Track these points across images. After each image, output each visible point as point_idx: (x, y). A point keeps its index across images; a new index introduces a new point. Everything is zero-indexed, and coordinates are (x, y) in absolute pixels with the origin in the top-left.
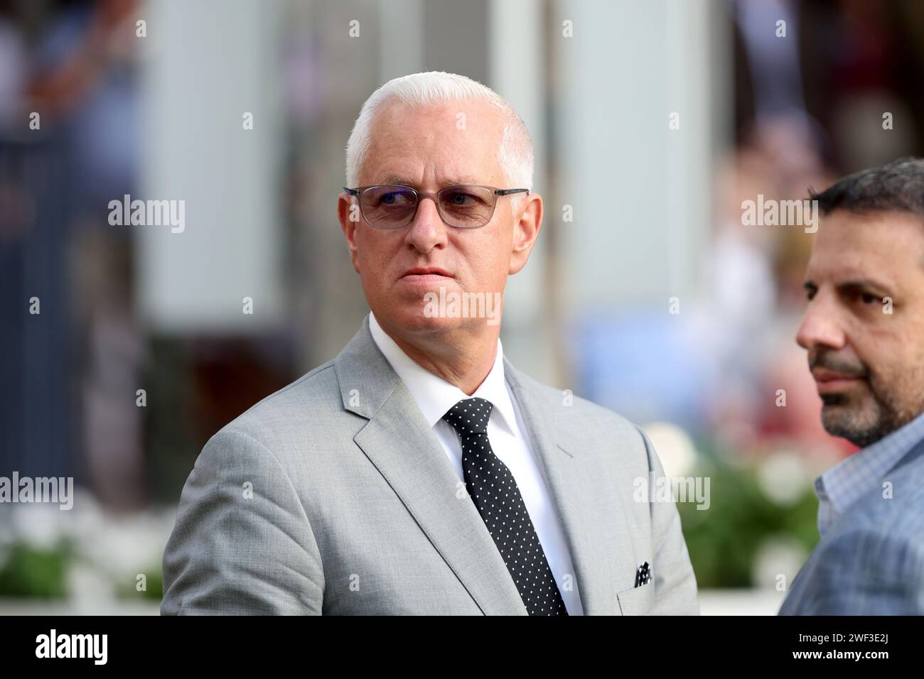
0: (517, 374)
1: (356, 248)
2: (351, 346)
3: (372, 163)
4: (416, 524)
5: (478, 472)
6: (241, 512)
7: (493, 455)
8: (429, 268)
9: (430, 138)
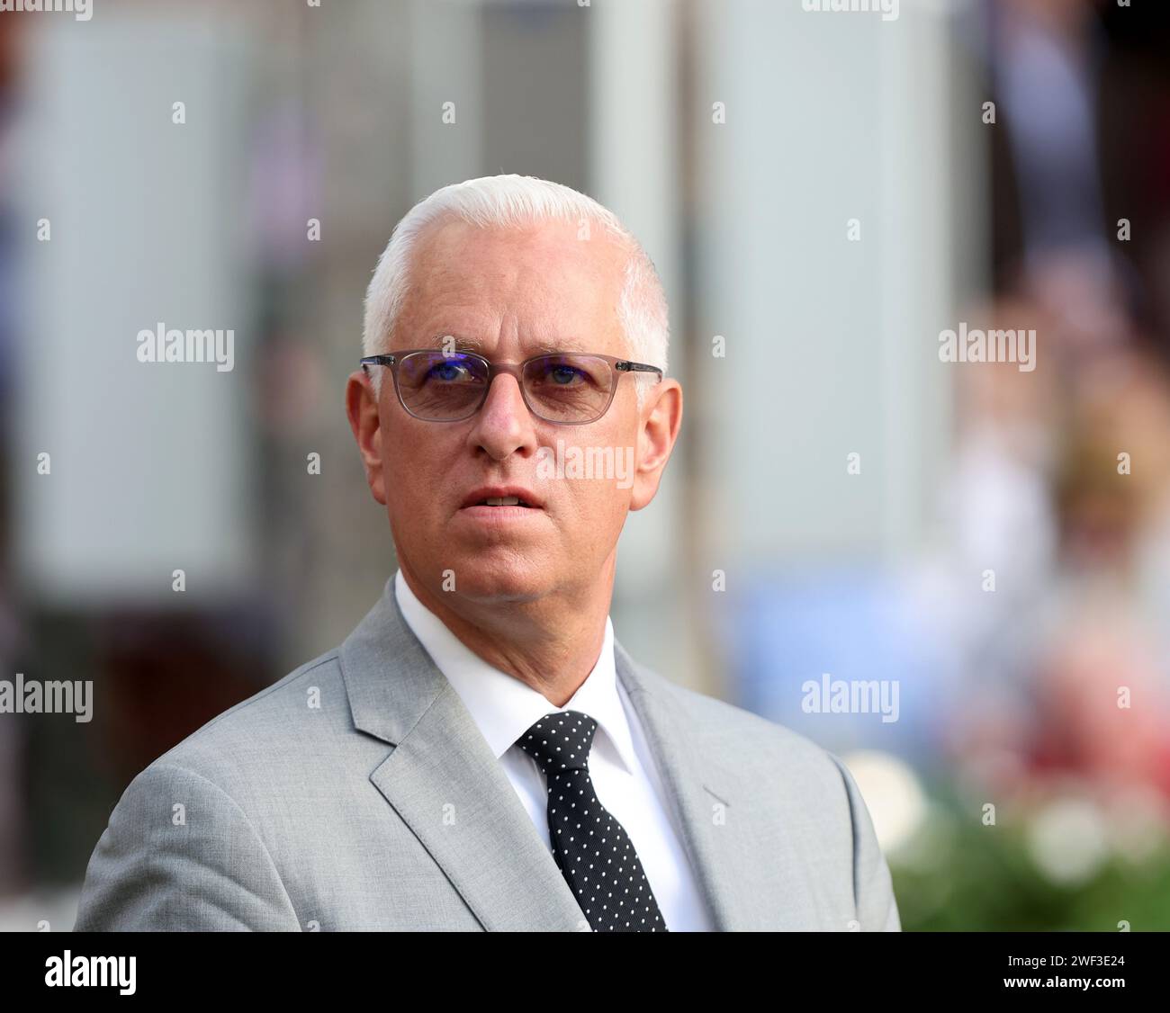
0: (638, 670)
1: (377, 462)
2: (367, 626)
3: (412, 317)
4: (471, 917)
5: (574, 832)
6: (184, 898)
7: (598, 804)
8: (507, 488)
9: (511, 276)
